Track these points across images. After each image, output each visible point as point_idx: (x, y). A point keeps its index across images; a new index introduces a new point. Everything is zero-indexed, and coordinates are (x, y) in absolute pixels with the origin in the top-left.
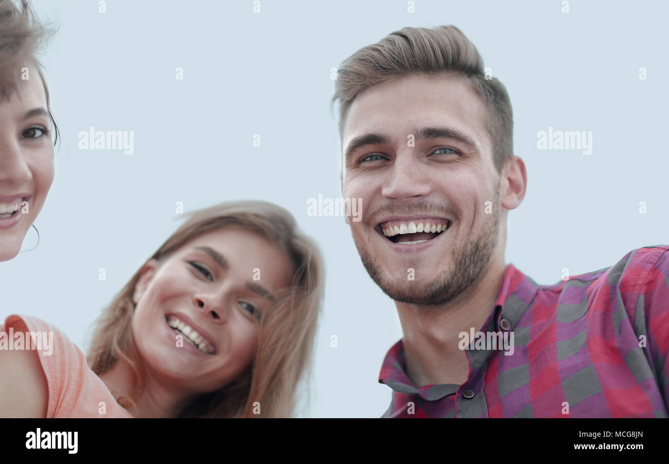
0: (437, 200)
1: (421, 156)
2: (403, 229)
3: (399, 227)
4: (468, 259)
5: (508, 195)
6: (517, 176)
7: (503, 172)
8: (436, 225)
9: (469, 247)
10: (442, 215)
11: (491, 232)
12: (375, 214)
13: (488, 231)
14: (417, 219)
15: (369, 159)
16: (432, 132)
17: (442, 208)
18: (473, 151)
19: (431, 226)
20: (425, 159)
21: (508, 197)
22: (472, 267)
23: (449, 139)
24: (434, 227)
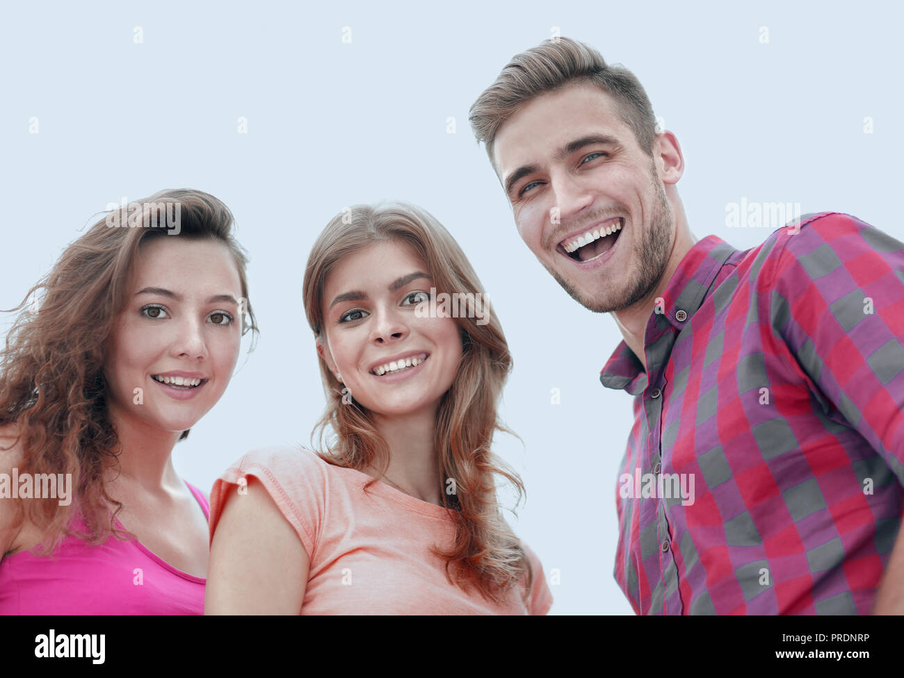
0: (603, 203)
1: (573, 171)
2: (581, 242)
3: (577, 241)
4: (650, 249)
5: (666, 171)
6: (669, 149)
7: (655, 152)
8: (610, 226)
9: (647, 235)
10: (612, 215)
11: (661, 214)
12: (551, 237)
13: (658, 214)
14: (590, 228)
15: (528, 189)
16: (575, 146)
17: (610, 209)
18: (617, 148)
19: (605, 229)
20: (577, 171)
21: (668, 173)
22: (655, 254)
23: (592, 145)
24: (608, 229)
